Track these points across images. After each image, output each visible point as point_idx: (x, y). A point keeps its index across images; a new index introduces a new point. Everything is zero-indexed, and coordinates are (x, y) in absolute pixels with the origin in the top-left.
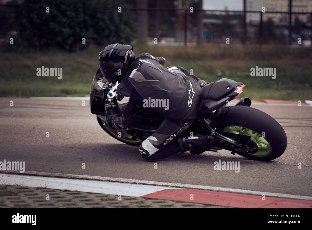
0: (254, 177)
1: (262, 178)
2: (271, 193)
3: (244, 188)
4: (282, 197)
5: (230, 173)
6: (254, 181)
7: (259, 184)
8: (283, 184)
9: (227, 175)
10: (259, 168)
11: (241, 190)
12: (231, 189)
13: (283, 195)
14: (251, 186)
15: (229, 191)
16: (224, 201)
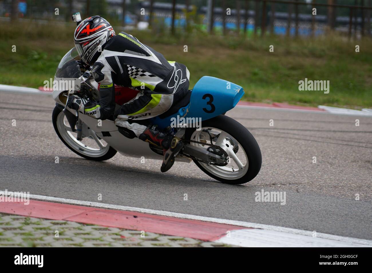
0: (64, 182)
1: (74, 183)
2: (83, 201)
3: (52, 194)
4: (95, 206)
5: (36, 176)
6: (64, 187)
7: (69, 191)
8: (98, 190)
9: (33, 179)
10: (72, 171)
11: (48, 197)
12: (36, 196)
13: (96, 203)
14: (60, 193)
15: (32, 198)
16: (25, 210)
